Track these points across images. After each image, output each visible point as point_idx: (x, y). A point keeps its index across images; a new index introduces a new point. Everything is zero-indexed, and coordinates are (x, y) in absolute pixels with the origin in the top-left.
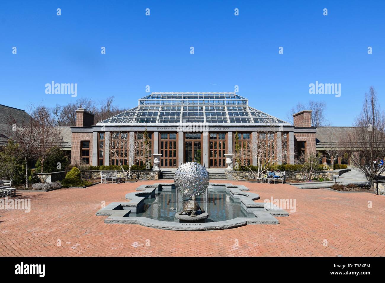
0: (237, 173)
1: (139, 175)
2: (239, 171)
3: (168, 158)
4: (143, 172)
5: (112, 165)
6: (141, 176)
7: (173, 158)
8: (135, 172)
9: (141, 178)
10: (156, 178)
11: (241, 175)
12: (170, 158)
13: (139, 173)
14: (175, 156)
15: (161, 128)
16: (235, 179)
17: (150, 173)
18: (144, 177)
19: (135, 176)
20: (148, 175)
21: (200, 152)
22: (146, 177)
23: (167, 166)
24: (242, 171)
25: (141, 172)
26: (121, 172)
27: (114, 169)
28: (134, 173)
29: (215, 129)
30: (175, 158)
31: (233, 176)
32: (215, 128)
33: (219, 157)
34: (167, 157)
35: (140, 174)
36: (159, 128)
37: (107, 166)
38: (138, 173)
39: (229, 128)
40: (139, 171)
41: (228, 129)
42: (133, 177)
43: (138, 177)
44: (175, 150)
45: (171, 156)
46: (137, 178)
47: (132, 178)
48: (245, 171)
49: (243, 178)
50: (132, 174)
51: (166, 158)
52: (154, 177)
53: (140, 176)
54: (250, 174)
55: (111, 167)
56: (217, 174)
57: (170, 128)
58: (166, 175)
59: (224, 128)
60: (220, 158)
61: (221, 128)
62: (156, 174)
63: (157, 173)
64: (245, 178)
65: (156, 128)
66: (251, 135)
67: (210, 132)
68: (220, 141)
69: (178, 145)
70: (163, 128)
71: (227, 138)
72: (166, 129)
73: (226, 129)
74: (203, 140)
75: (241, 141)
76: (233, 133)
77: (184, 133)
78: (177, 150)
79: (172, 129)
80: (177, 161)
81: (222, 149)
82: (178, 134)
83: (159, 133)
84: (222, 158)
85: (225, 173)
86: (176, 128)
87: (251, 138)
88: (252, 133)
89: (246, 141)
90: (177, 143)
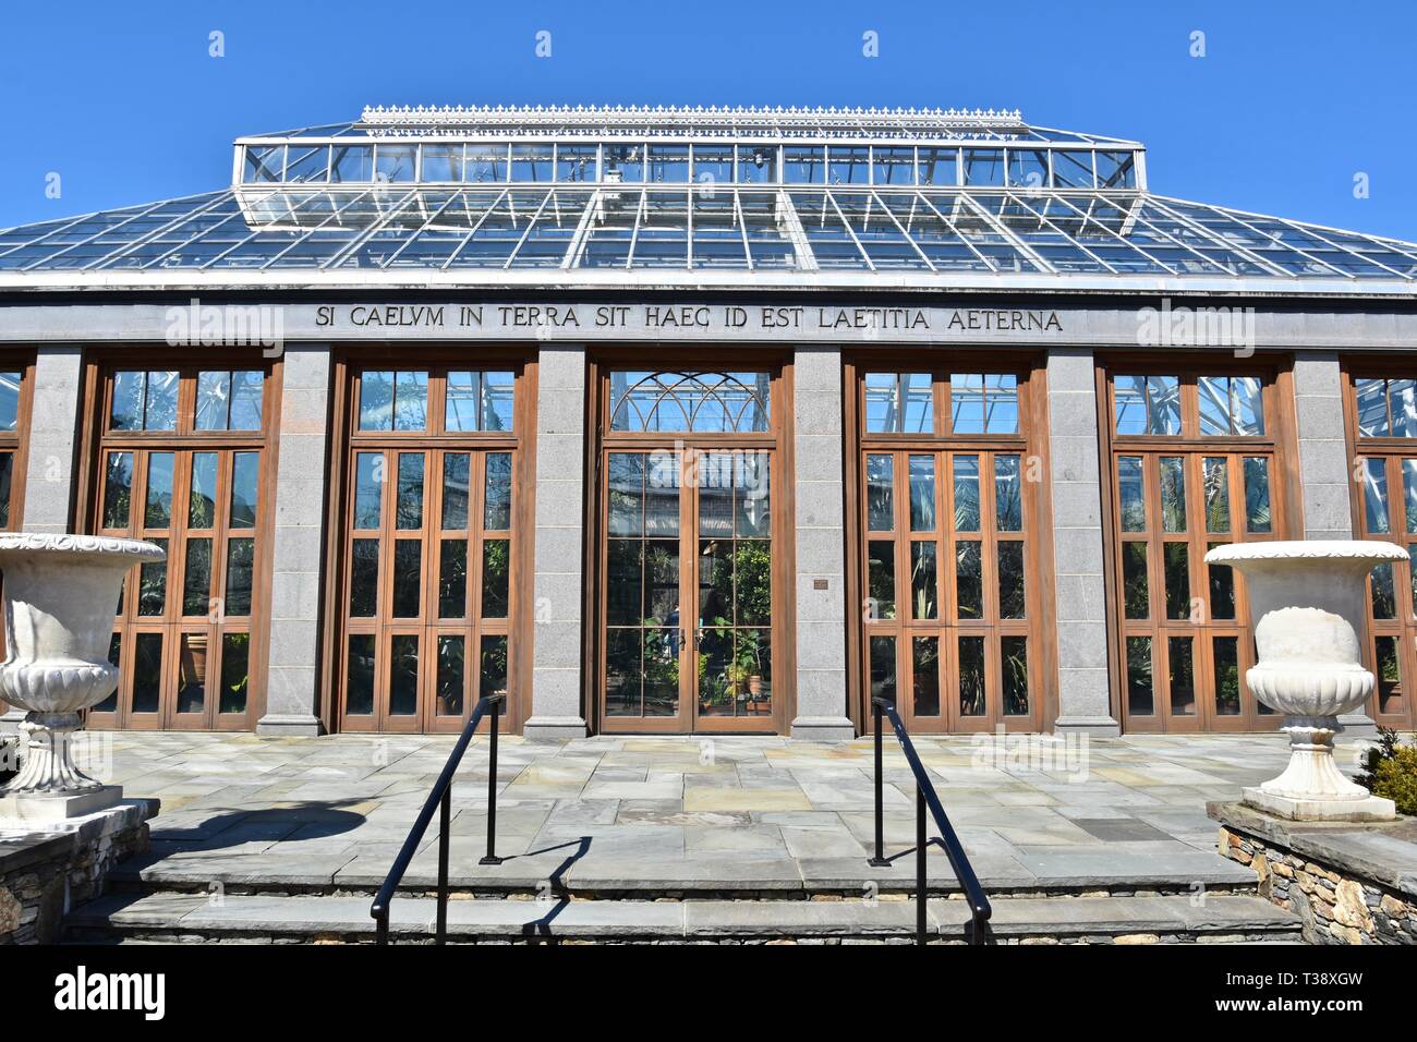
3: (429, 627)
7: (473, 625)
12: (453, 626)
14: (495, 602)
15: (362, 316)
21: (763, 567)
23: (411, 709)
29: (920, 320)
30: (493, 626)
32: (914, 312)
33: (962, 615)
34: (415, 614)
36: (342, 311)
39: (1061, 315)
41: (1054, 322)
44: (505, 545)
45: (452, 603)
51: (405, 626)
56: (1113, 888)
57: (452, 311)
59: (1007, 316)
60: (972, 628)
61: (980, 317)
65: (309, 312)
66: (1277, 394)
67: (861, 358)
68: (965, 446)
69: (533, 488)
70: (382, 309)
71: (1036, 417)
72: (408, 318)
73: (1033, 325)
74: (797, 436)
75: (1184, 448)
76: (1101, 372)
77: (594, 368)
78: (520, 536)
79: (473, 321)
80: (516, 657)
81: (989, 536)
82: (535, 376)
83: (339, 366)
84: (991, 626)
85: (1256, 872)
86: (511, 315)
87: (1279, 417)
88: (1290, 368)
89: (1227, 448)
90: (520, 466)
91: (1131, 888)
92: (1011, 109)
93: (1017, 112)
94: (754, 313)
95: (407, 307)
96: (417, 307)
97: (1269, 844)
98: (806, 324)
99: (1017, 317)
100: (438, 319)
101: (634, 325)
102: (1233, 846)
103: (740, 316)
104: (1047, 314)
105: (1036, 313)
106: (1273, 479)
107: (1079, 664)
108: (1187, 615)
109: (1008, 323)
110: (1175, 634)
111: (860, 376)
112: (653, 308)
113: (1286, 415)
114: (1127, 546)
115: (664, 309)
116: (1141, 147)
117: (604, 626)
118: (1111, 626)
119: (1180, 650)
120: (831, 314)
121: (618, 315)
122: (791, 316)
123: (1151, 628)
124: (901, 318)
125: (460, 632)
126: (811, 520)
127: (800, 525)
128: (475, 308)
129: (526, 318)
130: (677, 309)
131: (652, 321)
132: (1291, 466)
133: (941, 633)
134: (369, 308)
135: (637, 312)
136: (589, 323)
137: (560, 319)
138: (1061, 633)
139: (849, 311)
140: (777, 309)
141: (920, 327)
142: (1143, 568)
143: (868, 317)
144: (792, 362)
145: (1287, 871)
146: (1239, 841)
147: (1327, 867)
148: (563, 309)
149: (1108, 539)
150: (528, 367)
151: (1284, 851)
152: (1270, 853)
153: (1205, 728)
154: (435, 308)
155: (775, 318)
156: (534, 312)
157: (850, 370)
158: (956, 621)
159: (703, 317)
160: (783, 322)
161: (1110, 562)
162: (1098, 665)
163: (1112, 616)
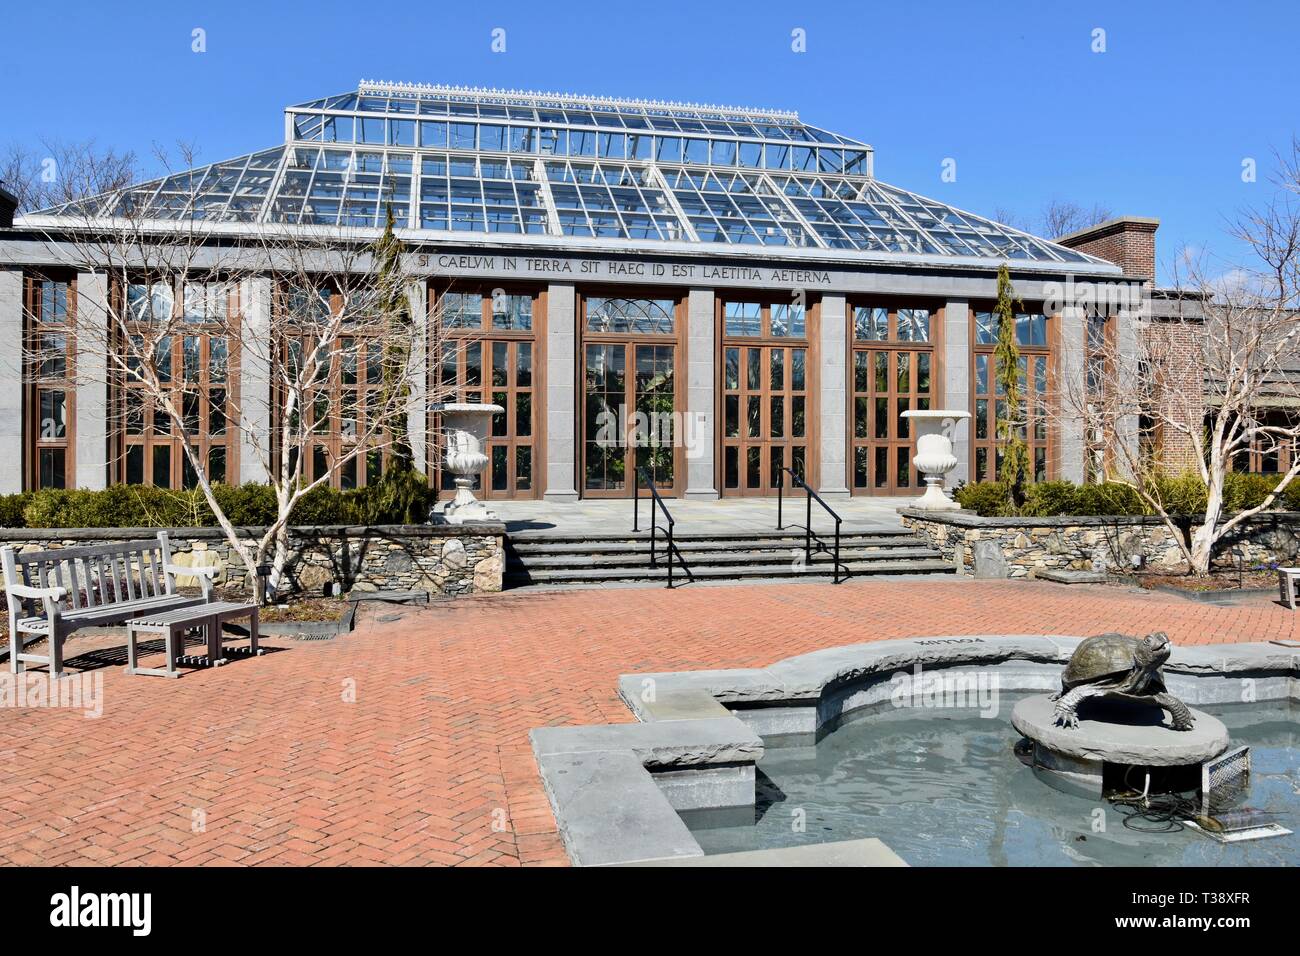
0: (1036, 531)
1: (356, 561)
2: (1046, 521)
4: (383, 535)
5: (125, 486)
6: (365, 565)
7: (512, 440)
8: (316, 534)
9: (371, 587)
10: (481, 582)
11: (1055, 545)
12: (501, 440)
13: (354, 546)
14: (524, 427)
16: (1021, 571)
17: (437, 541)
18: (393, 578)
19: (316, 569)
20: (422, 561)
22: (403, 577)
24: (1063, 518)
25: (368, 534)
26: (200, 538)
27: (142, 513)
28: (311, 542)
29: (757, 275)
31: (1009, 554)
32: (754, 270)
33: (773, 435)
35: (363, 552)
36: (434, 258)
37: (86, 497)
38: (345, 545)
39: (830, 274)
40: (351, 529)
41: (826, 277)
42: (304, 574)
43: (346, 574)
44: (529, 396)
46: (336, 588)
47: (294, 583)
48: (1083, 519)
49: (1070, 561)
50: (299, 557)
52: (466, 571)
53: (358, 571)
54: (1109, 539)
55: (117, 501)
57: (499, 260)
58: (541, 553)
59: (802, 274)
60: (778, 442)
61: (788, 274)
62: (484, 547)
63: (490, 540)
64: (1078, 564)
65: (413, 258)
66: (937, 320)
67: (725, 295)
68: (777, 344)
69: (546, 364)
70: (457, 258)
71: (815, 330)
72: (473, 264)
73: (816, 279)
74: (689, 338)
75: (889, 348)
76: (849, 305)
77: (579, 295)
78: (538, 390)
79: (511, 267)
80: (537, 458)
81: (787, 393)
82: (545, 300)
83: (430, 290)
84: (788, 441)
85: (913, 529)
86: (533, 264)
87: (937, 332)
88: (944, 306)
89: (910, 348)
90: (537, 351)
91: (869, 535)
92: (792, 111)
93: (796, 112)
94: (668, 267)
95: (472, 257)
96: (478, 257)
97: (917, 518)
98: (696, 275)
99: (807, 274)
100: (490, 265)
101: (603, 273)
102: (906, 522)
103: (660, 269)
104: (823, 273)
105: (817, 273)
106: (932, 366)
107: (831, 461)
108: (885, 436)
109: (803, 278)
110: (879, 446)
111: (723, 304)
112: (613, 262)
113: (941, 331)
114: (857, 399)
115: (619, 264)
116: (871, 149)
117: (585, 441)
118: (849, 441)
119: (881, 453)
120: (710, 269)
121: (593, 266)
122: (688, 270)
123: (867, 442)
124: (747, 273)
125: (505, 444)
126: (697, 383)
127: (691, 386)
128: (512, 259)
129: (541, 267)
130: (626, 264)
131: (613, 271)
132: (941, 359)
133: (762, 445)
134: (450, 256)
135: (604, 265)
136: (577, 271)
137: (561, 267)
138: (823, 444)
139: (720, 268)
140: (681, 266)
141: (757, 278)
142: (864, 410)
143: (729, 272)
144: (687, 295)
145: (923, 526)
146: (908, 520)
147: (935, 522)
148: (562, 262)
149: (849, 396)
150: (541, 294)
151: (922, 519)
152: (918, 522)
153: (891, 494)
154: (489, 258)
155: (680, 271)
156: (546, 263)
157: (719, 301)
158: (769, 439)
159: (640, 269)
160: (684, 273)
161: (848, 407)
162: (841, 461)
163: (848, 435)
